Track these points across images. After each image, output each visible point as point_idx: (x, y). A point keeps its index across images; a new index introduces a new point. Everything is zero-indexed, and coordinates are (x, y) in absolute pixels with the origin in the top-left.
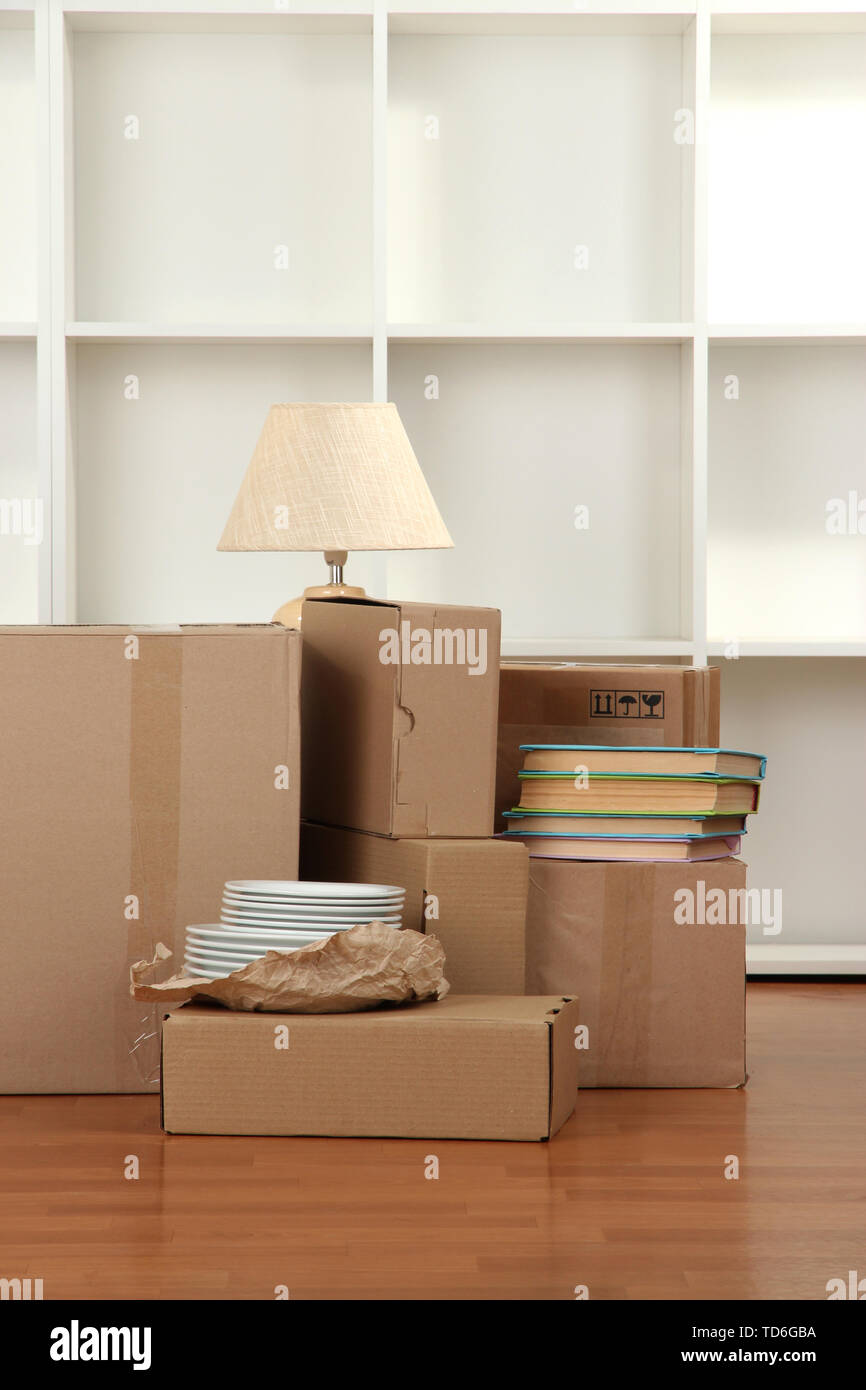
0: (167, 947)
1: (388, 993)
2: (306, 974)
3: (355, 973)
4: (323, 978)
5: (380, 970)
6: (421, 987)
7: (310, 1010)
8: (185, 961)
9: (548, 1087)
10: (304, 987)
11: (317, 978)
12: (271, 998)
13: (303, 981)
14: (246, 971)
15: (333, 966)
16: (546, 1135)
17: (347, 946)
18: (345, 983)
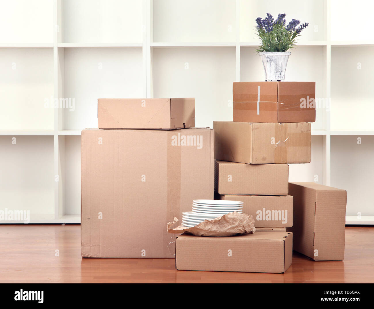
0: (177, 218)
1: (239, 231)
2: (216, 226)
3: (229, 226)
4: (220, 227)
5: (236, 225)
6: (248, 230)
7: (217, 236)
8: (182, 222)
9: (284, 258)
10: (215, 230)
11: (219, 227)
12: (206, 233)
13: (215, 228)
14: (199, 225)
15: (223, 224)
16: (283, 272)
17: (227, 218)
18: (226, 229)
